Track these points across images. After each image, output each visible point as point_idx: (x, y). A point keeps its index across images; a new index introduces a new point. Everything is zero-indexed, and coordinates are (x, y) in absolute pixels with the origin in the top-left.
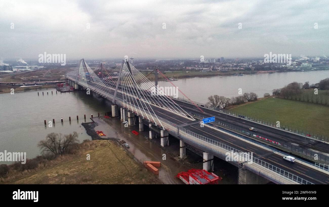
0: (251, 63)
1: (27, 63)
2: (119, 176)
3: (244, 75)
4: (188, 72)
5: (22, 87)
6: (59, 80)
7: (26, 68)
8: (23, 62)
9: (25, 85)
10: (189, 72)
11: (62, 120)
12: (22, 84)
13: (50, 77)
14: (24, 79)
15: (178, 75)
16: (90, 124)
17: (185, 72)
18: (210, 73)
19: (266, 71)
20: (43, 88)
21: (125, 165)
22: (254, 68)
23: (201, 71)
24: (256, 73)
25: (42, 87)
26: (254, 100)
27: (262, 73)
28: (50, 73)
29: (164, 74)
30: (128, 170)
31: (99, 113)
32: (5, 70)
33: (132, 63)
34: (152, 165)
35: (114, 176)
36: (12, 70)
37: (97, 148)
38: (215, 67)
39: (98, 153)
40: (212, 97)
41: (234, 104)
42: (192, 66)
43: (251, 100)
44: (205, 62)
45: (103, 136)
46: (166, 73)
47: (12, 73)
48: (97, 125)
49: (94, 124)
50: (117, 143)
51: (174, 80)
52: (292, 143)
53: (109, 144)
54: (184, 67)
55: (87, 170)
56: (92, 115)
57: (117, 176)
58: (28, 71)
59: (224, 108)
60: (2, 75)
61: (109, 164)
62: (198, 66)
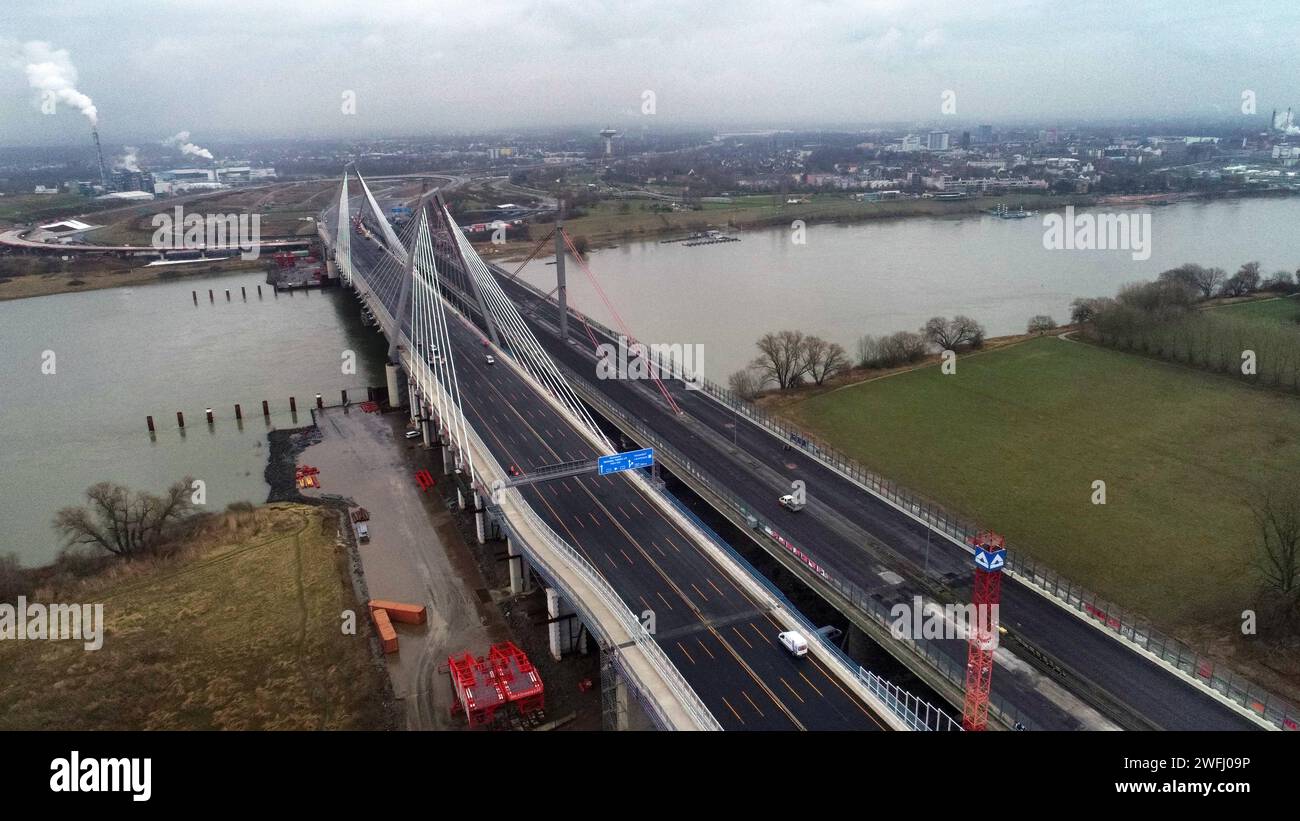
0: (1100, 152)
1: (211, 157)
2: (266, 650)
3: (1029, 214)
4: (795, 201)
5: (154, 266)
6: (292, 235)
7: (206, 175)
9: (166, 257)
10: (799, 203)
11: (210, 418)
12: (157, 253)
15: (752, 214)
16: (297, 435)
17: (785, 201)
18: (891, 208)
19: (1139, 197)
20: (226, 271)
21: (305, 610)
22: (1099, 177)
23: (852, 197)
24: (1094, 205)
25: (223, 265)
26: (970, 345)
27: (1119, 204)
28: (268, 208)
29: (695, 209)
30: (307, 629)
31: (344, 393)
32: (126, 189)
33: (609, 151)
34: (387, 618)
35: (249, 648)
36: (152, 190)
37: (253, 538)
38: (924, 178)
39: (250, 556)
40: (770, 340)
41: (869, 366)
42: (839, 167)
43: (961, 346)
44: (908, 146)
45: (310, 486)
46: (704, 205)
47: (149, 200)
48: (317, 442)
49: (311, 434)
50: (339, 517)
51: (725, 240)
52: (885, 569)
53: (303, 524)
54: (798, 177)
55: (176, 621)
56: (319, 400)
57: (260, 651)
58: (211, 190)
59: (819, 384)
60: (109, 212)
61: (259, 601)
62: (860, 170)
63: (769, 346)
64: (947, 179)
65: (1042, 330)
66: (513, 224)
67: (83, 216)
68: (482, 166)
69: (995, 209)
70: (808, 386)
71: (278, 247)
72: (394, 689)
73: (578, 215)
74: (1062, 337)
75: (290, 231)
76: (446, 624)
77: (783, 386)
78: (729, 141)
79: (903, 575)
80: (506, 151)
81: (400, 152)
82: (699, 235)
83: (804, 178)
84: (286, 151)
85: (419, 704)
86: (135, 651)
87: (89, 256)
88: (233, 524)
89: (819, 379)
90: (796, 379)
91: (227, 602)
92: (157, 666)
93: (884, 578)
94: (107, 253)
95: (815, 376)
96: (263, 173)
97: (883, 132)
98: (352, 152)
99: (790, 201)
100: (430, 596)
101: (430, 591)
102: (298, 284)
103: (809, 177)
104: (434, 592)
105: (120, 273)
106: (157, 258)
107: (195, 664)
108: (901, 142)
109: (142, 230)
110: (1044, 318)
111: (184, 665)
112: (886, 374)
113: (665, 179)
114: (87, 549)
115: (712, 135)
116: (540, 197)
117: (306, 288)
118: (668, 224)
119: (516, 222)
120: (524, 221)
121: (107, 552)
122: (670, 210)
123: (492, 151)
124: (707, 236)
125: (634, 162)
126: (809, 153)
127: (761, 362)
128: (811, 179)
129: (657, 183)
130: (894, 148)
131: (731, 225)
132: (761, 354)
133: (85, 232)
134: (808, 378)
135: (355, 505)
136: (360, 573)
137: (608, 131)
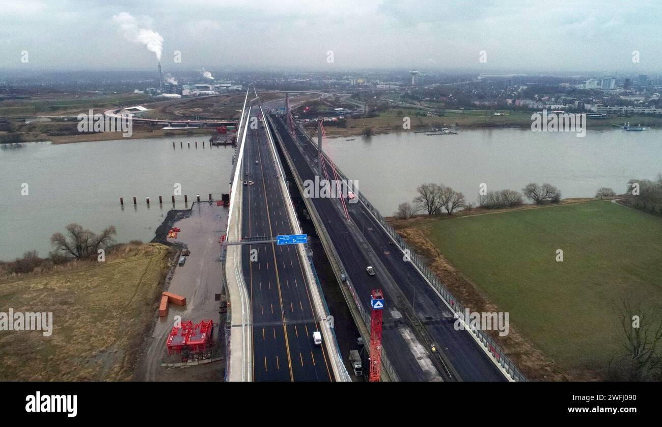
1: (213, 78)
2: (111, 307)
3: (644, 129)
4: (499, 114)
5: (164, 129)
6: (230, 118)
7: (209, 87)
8: (209, 75)
9: (172, 126)
10: (501, 115)
11: (148, 201)
12: (167, 124)
13: (220, 113)
14: (179, 113)
15: (471, 120)
16: (181, 213)
17: (492, 113)
20: (195, 134)
25: (194, 131)
26: (551, 200)
28: (225, 105)
30: (133, 300)
31: (210, 195)
32: (170, 92)
33: (413, 82)
34: (166, 300)
35: (105, 306)
36: (181, 93)
37: (133, 257)
38: (586, 105)
39: (128, 264)
40: (424, 187)
41: (485, 207)
42: (538, 96)
43: (545, 201)
44: (588, 86)
45: (173, 237)
46: (444, 114)
47: (178, 99)
48: (187, 217)
49: (187, 213)
50: (177, 252)
51: (450, 133)
52: (396, 310)
53: (157, 254)
54: (510, 101)
55: (82, 289)
56: (198, 198)
57: (109, 306)
58: (208, 94)
59: (449, 214)
60: (157, 103)
61: (120, 285)
62: (550, 98)
63: (424, 190)
64: (599, 106)
65: (605, 196)
66: (339, 119)
67: (145, 104)
68: (343, 88)
69: (623, 125)
70: (444, 215)
71: (222, 124)
72: (154, 333)
73: (375, 116)
74: (613, 201)
75: (231, 116)
76: (193, 307)
77: (430, 213)
78: (484, 80)
79: (403, 314)
80: (360, 81)
81: (308, 79)
82: (437, 130)
83: (514, 102)
84: (254, 77)
85: (160, 341)
86: (59, 299)
87: (138, 123)
88: (128, 249)
89: (450, 211)
90: (438, 210)
91: (107, 284)
92: (65, 307)
93: (393, 315)
94: (146, 122)
95: (447, 209)
96: (235, 87)
97: (581, 78)
98: (284, 78)
99: (496, 114)
100: (194, 294)
101: (196, 291)
102: (223, 142)
103: (517, 101)
104: (197, 292)
105: (148, 132)
106: (167, 126)
107: (79, 309)
108: (585, 83)
109: (166, 112)
110: (609, 190)
111: (75, 307)
112: (491, 212)
113: (435, 99)
114: (63, 252)
115: (476, 76)
116: (360, 105)
117: (225, 144)
118: (422, 123)
119: (341, 118)
120: (345, 117)
121: (72, 255)
122: (425, 115)
123: (352, 80)
124: (441, 131)
125: (425, 89)
126: (525, 88)
127: (419, 199)
128: (517, 102)
129: (429, 101)
130: (580, 87)
131: (457, 125)
132: (419, 195)
133: (144, 112)
134: (444, 210)
135: (186, 248)
136: (170, 279)
137: (414, 72)
